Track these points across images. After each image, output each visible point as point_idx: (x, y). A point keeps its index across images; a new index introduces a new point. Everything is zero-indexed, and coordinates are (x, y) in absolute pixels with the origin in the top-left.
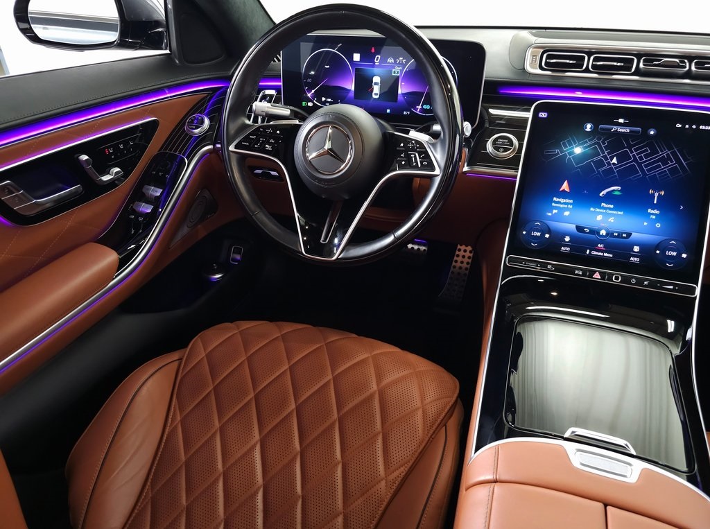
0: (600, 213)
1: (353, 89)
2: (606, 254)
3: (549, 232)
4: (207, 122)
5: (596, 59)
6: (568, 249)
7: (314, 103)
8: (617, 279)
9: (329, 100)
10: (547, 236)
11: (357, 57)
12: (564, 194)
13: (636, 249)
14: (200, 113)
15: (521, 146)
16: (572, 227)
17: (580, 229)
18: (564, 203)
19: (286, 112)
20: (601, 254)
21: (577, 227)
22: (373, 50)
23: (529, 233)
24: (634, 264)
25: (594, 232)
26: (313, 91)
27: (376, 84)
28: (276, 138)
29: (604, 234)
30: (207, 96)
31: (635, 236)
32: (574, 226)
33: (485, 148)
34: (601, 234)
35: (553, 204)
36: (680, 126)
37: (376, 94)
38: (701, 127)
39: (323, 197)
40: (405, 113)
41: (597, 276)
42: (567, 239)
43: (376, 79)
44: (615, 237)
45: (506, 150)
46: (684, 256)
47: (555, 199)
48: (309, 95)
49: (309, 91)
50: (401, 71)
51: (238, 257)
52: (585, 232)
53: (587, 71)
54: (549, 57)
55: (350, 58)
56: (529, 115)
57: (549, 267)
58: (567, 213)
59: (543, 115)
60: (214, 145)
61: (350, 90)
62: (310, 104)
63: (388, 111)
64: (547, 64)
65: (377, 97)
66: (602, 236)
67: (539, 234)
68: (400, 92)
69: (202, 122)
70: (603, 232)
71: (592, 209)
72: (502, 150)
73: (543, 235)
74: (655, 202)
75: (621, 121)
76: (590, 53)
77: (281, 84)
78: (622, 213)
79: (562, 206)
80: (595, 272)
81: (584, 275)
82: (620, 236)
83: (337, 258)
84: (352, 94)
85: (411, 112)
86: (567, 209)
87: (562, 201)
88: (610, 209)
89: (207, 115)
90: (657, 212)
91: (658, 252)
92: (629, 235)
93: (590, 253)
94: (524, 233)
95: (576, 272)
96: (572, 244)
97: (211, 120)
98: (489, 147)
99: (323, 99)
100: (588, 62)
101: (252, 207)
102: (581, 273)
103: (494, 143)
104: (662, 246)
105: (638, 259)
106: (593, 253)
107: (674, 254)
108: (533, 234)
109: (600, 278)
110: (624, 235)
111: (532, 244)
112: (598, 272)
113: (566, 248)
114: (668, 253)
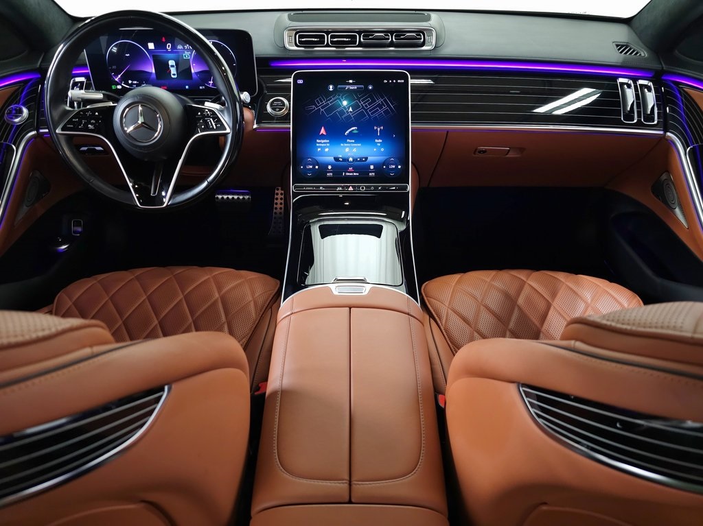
0: (348, 147)
1: (154, 71)
2: (355, 174)
3: (318, 164)
4: (25, 111)
5: (333, 37)
6: (332, 174)
7: (122, 86)
8: (362, 188)
9: (135, 82)
10: (317, 167)
11: (151, 46)
12: (323, 137)
13: (372, 167)
14: (16, 104)
15: (290, 104)
16: (331, 159)
17: (336, 159)
18: (324, 143)
19: (100, 96)
20: (352, 174)
21: (334, 158)
22: (164, 40)
23: (305, 167)
24: (372, 177)
25: (345, 160)
26: (119, 76)
27: (172, 66)
28: (96, 118)
30: (19, 88)
31: (370, 159)
32: (333, 158)
33: (266, 110)
35: (317, 145)
36: (386, 81)
37: (174, 75)
38: (399, 81)
39: (146, 160)
40: (201, 88)
41: (351, 189)
42: (330, 167)
43: (171, 63)
44: (359, 161)
45: (281, 109)
46: (399, 167)
47: (318, 141)
48: (116, 80)
49: (116, 75)
50: (191, 55)
51: (80, 229)
52: (340, 161)
53: (328, 46)
54: (300, 37)
55: (146, 47)
56: (291, 81)
57: (321, 188)
58: (327, 150)
59: (300, 82)
60: (38, 131)
61: (151, 73)
62: (119, 87)
63: (187, 87)
64: (300, 42)
65: (176, 76)
66: (351, 162)
67: (311, 167)
68: (193, 71)
69: (21, 112)
70: (351, 159)
71: (342, 145)
72: (278, 110)
73: (314, 167)
74: (379, 134)
75: (351, 81)
76: (328, 33)
77: (89, 71)
78: (360, 145)
79: (323, 145)
80: (348, 187)
81: (343, 190)
82: (361, 160)
83: (167, 205)
84: (154, 76)
85: (206, 87)
86: (326, 147)
87: (323, 141)
88: (352, 143)
89: (24, 105)
90: (380, 141)
91: (385, 167)
92: (366, 158)
93: (345, 174)
94: (302, 167)
95: (338, 189)
96: (332, 171)
97: (29, 109)
98: (269, 109)
99: (130, 82)
100: (328, 39)
101: (87, 176)
102: (341, 188)
103: (271, 105)
104: (386, 163)
105: (374, 174)
106: (347, 174)
107: (394, 167)
108: (308, 167)
109: (353, 190)
110: (363, 159)
111: (308, 174)
112: (351, 186)
113: (330, 174)
114: (390, 167)
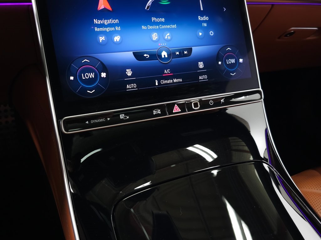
0: (154, 30)
2: (175, 80)
3: (104, 67)
6: (134, 85)
8: (196, 105)
10: (104, 75)
12: (104, 14)
13: (201, 65)
16: (129, 56)
17: (138, 55)
18: (110, 25)
20: (170, 81)
21: (135, 54)
23: (78, 77)
24: (204, 83)
25: (155, 56)
29: (166, 56)
31: (196, 50)
32: (131, 54)
34: (163, 57)
35: (96, 29)
41: (176, 109)
42: (129, 73)
44: (178, 56)
46: (241, 61)
47: (96, 21)
52: (145, 59)
57: (122, 116)
58: (117, 38)
66: (165, 59)
67: (92, 75)
70: (164, 54)
71: (143, 27)
73: (97, 75)
74: (202, 9)
78: (174, 26)
79: (108, 29)
80: (172, 106)
81: (163, 113)
82: (182, 55)
86: (116, 32)
87: (106, 22)
88: (161, 23)
90: (206, 18)
91: (220, 63)
92: (190, 50)
93: (159, 83)
94: (72, 78)
104: (221, 55)
105: (205, 77)
106: (162, 82)
107: (233, 61)
108: (84, 77)
109: (180, 111)
110: (185, 52)
111: (88, 91)
112: (176, 105)
113: (132, 85)
114: (228, 62)
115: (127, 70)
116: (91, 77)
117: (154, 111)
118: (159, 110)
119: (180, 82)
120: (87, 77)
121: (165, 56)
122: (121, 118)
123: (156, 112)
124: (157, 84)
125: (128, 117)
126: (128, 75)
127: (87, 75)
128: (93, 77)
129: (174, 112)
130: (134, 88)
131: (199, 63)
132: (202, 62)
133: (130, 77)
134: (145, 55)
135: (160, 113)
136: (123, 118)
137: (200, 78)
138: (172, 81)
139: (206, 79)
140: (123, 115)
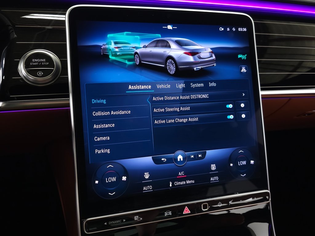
2: (188, 182)
6: (150, 187)
10: (124, 178)
13: (213, 167)
15: (64, 63)
16: (148, 160)
17: (156, 160)
20: (183, 183)
21: (153, 158)
23: (102, 181)
25: (172, 160)
29: (182, 160)
31: (210, 153)
33: (17, 73)
34: (179, 160)
36: (223, 29)
38: (240, 29)
41: (187, 211)
42: (147, 176)
44: (193, 159)
45: (46, 73)
46: (252, 162)
52: (162, 162)
56: (65, 18)
57: (136, 218)
66: (180, 162)
67: (114, 179)
72: (41, 73)
73: (119, 179)
75: (170, 27)
80: (182, 208)
81: (174, 214)
82: (196, 158)
91: (231, 165)
92: (204, 154)
93: (173, 184)
94: (97, 182)
95: (166, 214)
98: (22, 70)
102: (170, 213)
103: (27, 66)
104: (233, 158)
105: (217, 178)
106: (176, 183)
107: (244, 163)
108: (108, 181)
109: (190, 212)
110: (199, 156)
111: (109, 194)
112: (186, 207)
113: (148, 187)
114: (240, 164)
115: (145, 173)
116: (113, 181)
117: (165, 213)
118: (170, 212)
119: (192, 183)
120: (110, 180)
121: (180, 159)
122: (135, 219)
123: (167, 214)
124: (171, 186)
125: (141, 219)
126: (146, 177)
127: (110, 179)
128: (115, 181)
129: (184, 213)
130: (150, 190)
131: (212, 165)
132: (215, 165)
133: (147, 179)
134: (163, 159)
135: (171, 214)
136: (137, 219)
137: (211, 179)
138: (185, 182)
139: (217, 180)
140: (138, 217)
